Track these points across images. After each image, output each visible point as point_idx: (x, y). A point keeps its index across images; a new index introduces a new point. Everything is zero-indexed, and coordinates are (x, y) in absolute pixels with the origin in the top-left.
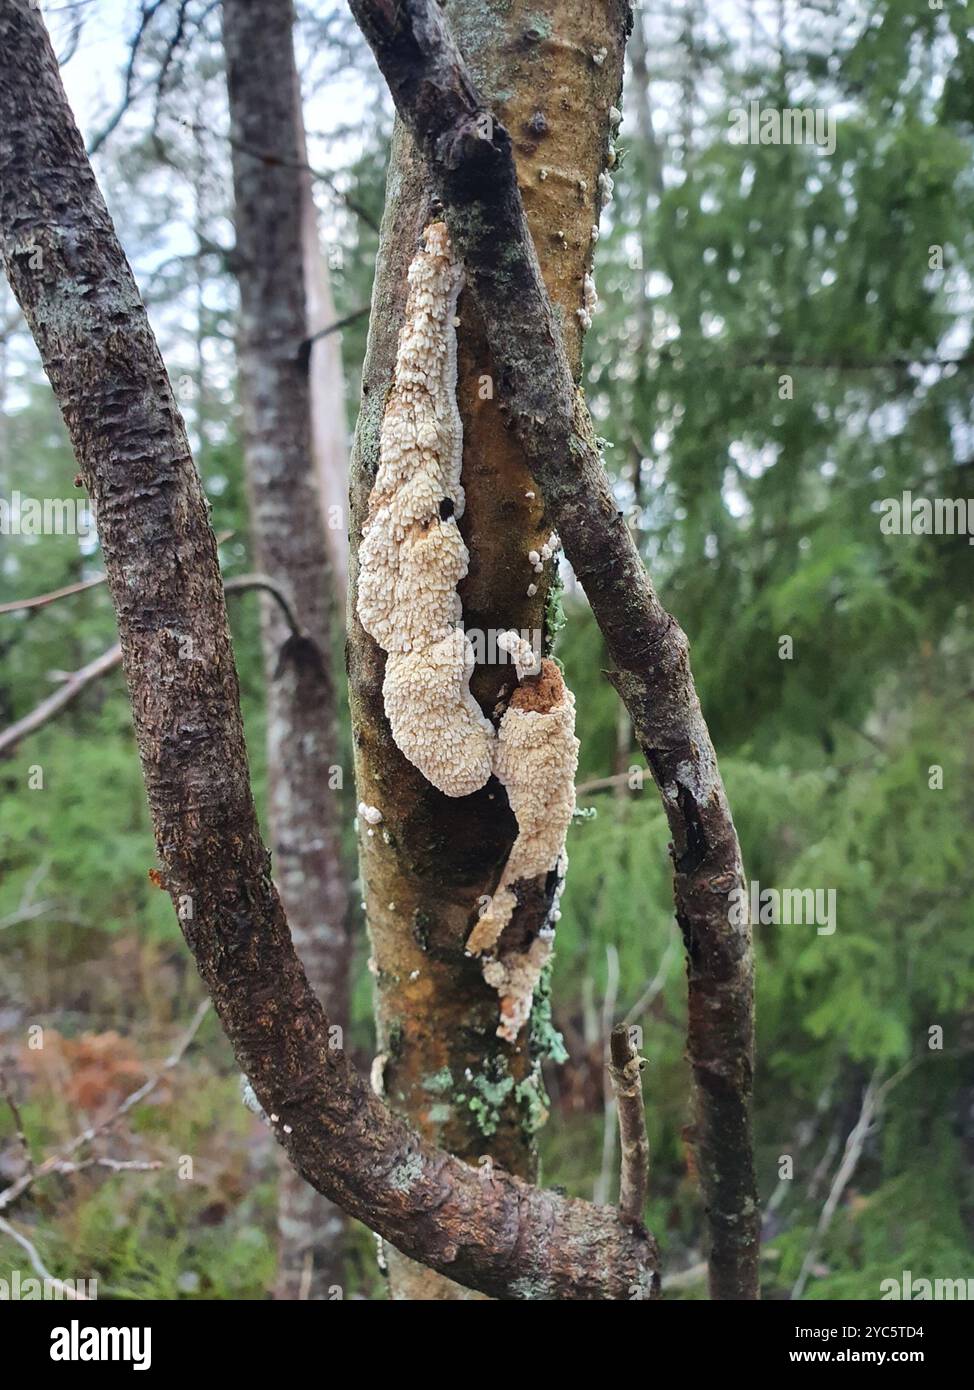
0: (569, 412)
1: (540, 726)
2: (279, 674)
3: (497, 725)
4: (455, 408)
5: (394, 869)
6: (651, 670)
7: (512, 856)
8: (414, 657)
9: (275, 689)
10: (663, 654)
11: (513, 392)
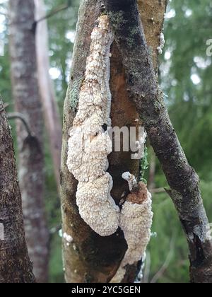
0: (155, 92)
1: (138, 209)
2: (23, 149)
3: (121, 208)
4: (108, 88)
5: (77, 258)
6: (185, 190)
7: (125, 257)
8: (89, 184)
9: (21, 155)
10: (189, 184)
11: (133, 85)
